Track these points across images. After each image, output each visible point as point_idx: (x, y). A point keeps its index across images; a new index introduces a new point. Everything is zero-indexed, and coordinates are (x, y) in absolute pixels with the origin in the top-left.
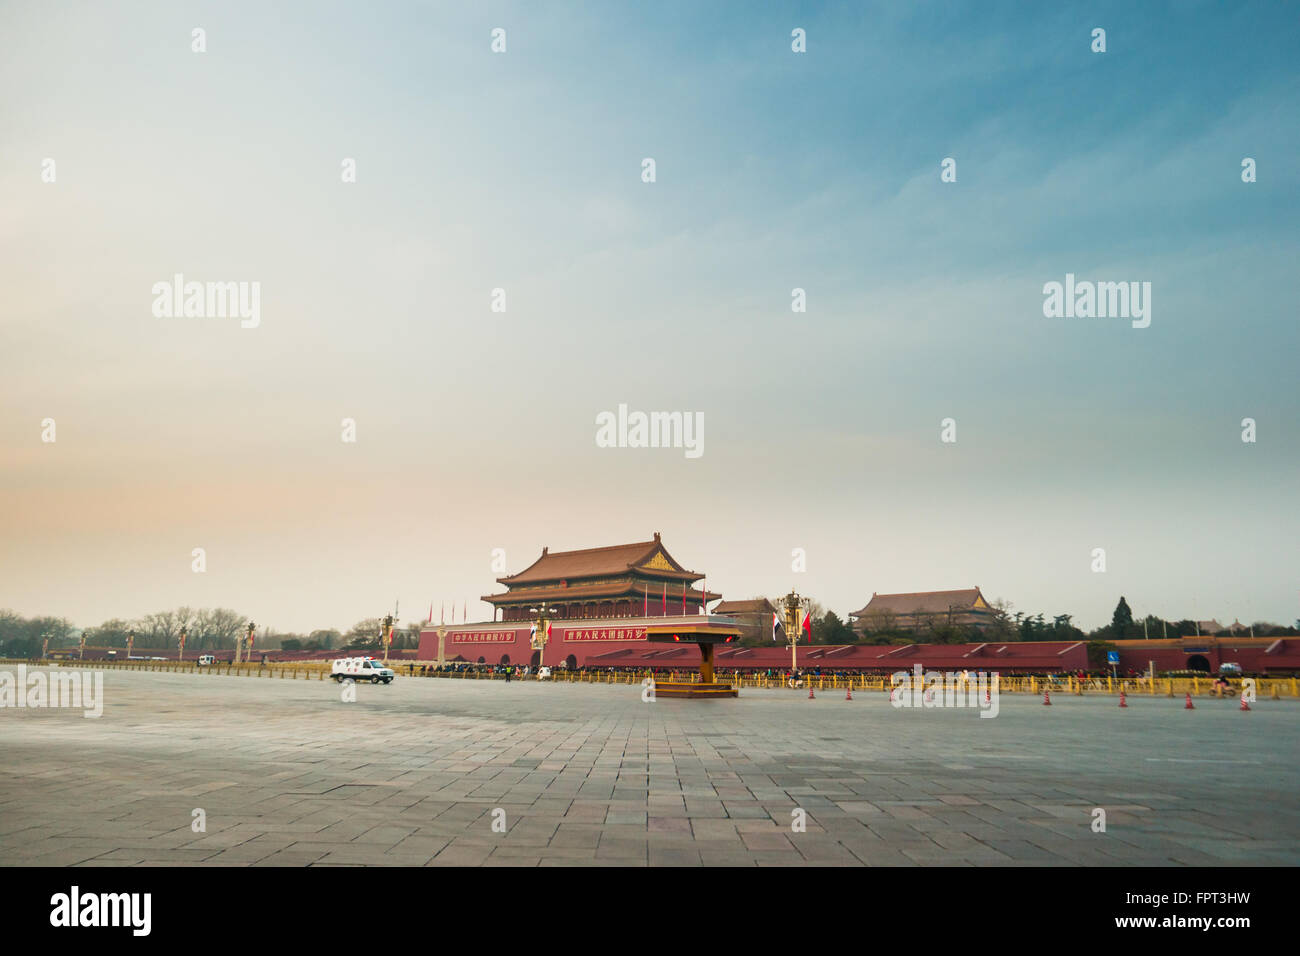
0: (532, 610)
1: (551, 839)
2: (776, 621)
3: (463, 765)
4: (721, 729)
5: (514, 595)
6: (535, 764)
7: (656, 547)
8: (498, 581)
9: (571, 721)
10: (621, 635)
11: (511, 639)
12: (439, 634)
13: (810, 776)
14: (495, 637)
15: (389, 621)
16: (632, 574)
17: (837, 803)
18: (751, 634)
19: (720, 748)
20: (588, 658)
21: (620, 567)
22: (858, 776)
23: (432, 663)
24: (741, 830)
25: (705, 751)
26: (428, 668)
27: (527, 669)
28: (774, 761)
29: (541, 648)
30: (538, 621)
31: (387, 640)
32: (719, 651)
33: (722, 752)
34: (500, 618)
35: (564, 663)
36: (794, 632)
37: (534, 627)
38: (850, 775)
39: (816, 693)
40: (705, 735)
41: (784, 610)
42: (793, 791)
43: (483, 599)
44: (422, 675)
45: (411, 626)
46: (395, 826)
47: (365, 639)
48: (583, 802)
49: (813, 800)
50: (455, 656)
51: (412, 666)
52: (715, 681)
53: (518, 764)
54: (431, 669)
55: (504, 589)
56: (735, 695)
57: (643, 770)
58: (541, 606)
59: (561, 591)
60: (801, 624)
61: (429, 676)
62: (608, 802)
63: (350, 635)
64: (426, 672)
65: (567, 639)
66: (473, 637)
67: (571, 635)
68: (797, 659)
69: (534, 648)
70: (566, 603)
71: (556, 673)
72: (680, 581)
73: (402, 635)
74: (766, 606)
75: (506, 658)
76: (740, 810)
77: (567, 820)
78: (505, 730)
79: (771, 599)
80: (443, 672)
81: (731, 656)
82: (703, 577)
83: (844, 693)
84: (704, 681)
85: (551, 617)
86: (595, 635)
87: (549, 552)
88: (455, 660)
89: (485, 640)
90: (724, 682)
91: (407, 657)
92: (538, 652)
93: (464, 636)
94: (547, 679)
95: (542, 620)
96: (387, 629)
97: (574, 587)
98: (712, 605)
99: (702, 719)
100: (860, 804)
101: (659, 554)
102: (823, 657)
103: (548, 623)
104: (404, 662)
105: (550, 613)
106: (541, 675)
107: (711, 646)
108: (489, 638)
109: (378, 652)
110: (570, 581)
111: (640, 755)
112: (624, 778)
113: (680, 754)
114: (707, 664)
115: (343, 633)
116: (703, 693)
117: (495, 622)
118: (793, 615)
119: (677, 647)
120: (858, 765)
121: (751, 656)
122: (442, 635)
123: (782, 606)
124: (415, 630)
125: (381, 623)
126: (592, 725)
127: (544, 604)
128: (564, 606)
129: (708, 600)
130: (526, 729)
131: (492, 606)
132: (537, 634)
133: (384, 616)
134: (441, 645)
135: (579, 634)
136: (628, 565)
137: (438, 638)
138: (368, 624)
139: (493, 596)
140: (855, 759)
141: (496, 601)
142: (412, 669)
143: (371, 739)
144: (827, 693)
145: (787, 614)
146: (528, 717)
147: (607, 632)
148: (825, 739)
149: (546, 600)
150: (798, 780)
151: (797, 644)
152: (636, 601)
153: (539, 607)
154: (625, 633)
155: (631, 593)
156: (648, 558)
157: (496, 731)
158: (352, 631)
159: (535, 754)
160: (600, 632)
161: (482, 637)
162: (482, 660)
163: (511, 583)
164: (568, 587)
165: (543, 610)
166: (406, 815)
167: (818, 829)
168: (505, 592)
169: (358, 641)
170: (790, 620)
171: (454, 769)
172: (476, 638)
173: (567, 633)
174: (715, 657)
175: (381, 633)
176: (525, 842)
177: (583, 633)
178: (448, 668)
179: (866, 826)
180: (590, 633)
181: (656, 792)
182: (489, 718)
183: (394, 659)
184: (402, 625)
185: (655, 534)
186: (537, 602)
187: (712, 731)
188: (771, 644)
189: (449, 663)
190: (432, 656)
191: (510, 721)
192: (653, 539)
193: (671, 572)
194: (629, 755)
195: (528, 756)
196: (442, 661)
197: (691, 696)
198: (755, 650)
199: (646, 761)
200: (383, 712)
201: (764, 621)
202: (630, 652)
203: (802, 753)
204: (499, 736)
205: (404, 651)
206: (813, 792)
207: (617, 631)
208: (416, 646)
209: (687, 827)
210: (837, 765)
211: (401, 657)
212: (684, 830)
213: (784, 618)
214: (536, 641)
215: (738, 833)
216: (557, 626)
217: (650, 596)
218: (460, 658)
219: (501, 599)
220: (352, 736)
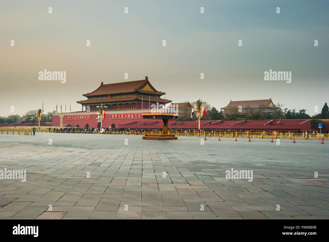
0: (97, 107)
1: (105, 191)
2: (193, 111)
3: (71, 165)
4: (171, 151)
5: (90, 101)
6: (99, 164)
7: (146, 82)
8: (84, 95)
9: (113, 148)
10: (132, 116)
11: (89, 118)
12: (60, 116)
13: (203, 168)
14: (83, 117)
15: (40, 111)
16: (137, 92)
17: (214, 178)
18: (183, 116)
19: (170, 158)
20: (120, 125)
21: (132, 90)
22: (221, 168)
23: (58, 127)
24: (177, 187)
25: (164, 159)
26: (56, 129)
27: (95, 129)
28: (190, 163)
29: (101, 121)
30: (100, 111)
31: (39, 119)
32: (170, 122)
33: (171, 159)
34: (84, 110)
35: (110, 127)
36: (200, 115)
37: (98, 113)
38: (219, 168)
39: (207, 138)
40: (164, 153)
41: (196, 107)
42: (197, 173)
43: (77, 102)
44: (54, 132)
45: (49, 113)
46: (44, 188)
47: (30, 119)
48: (117, 178)
49: (204, 177)
50: (67, 125)
51: (50, 129)
52: (169, 133)
53: (92, 164)
54: (57, 129)
55: (86, 99)
56: (176, 138)
57: (141, 166)
58: (101, 105)
59: (108, 99)
60: (202, 112)
61: (57, 132)
62: (127, 178)
63: (24, 117)
64: (56, 131)
65: (111, 117)
66: (74, 117)
67: (113, 116)
68: (200, 125)
69: (98, 121)
70: (111, 104)
71: (107, 131)
72: (155, 95)
73: (45, 117)
74: (189, 105)
75: (87, 126)
76: (177, 180)
77: (111, 184)
78: (87, 152)
79: (191, 102)
80: (62, 131)
81: (175, 124)
82: (164, 94)
83: (218, 138)
84: (164, 134)
85: (105, 109)
86: (122, 116)
87: (104, 84)
88: (67, 126)
89: (79, 118)
90: (173, 134)
91: (48, 125)
92: (100, 123)
93: (71, 117)
94: (103, 133)
95: (101, 111)
96: (39, 114)
97: (114, 97)
98: (168, 105)
99: (164, 147)
100: (221, 178)
101: (148, 85)
102: (210, 124)
103: (103, 112)
104: (47, 127)
105: (105, 108)
106: (101, 132)
107: (167, 120)
108: (80, 117)
109: (36, 124)
110: (112, 95)
111: (140, 161)
112: (133, 169)
113: (155, 160)
114: (166, 127)
115: (21, 116)
116: (164, 138)
117: (82, 111)
118: (199, 108)
119: (155, 121)
120: (222, 164)
121: (183, 124)
122: (61, 117)
123: (195, 105)
124: (50, 115)
125: (37, 112)
126: (121, 150)
127: (102, 104)
128: (110, 105)
129: (166, 103)
130: (95, 152)
131: (81, 105)
132: (99, 116)
133: (38, 109)
134: (61, 120)
135: (116, 116)
136: (135, 89)
137: (60, 118)
138: (31, 112)
139: (81, 101)
140: (221, 162)
141: (83, 103)
142: (50, 130)
143: (34, 156)
144: (212, 138)
145: (197, 108)
146: (96, 147)
147: (127, 115)
148: (210, 155)
149: (103, 103)
150: (199, 169)
151: (201, 119)
152: (138, 103)
153: (100, 106)
154: (134, 115)
155: (136, 100)
156: (143, 87)
157: (84, 153)
158: (25, 115)
159: (99, 161)
160: (124, 115)
161: (78, 117)
162: (78, 126)
163: (89, 96)
164: (111, 98)
165: (101, 106)
166: (49, 184)
167: (206, 187)
168: (87, 100)
169: (27, 119)
170: (198, 110)
171: (67, 166)
172: (75, 117)
173: (111, 115)
174: (169, 124)
175: (37, 116)
176: (95, 193)
177: (118, 115)
178: (65, 129)
179: (224, 186)
180: (120, 115)
181: (145, 174)
182: (81, 148)
183: (43, 126)
184: (45, 113)
185: (146, 77)
186: (99, 104)
187: (167, 152)
188: (191, 120)
189: (65, 127)
190: (58, 125)
191: (89, 149)
192: (145, 79)
193: (152, 92)
194: (136, 161)
195: (96, 162)
196: (62, 126)
197: (159, 139)
198: (184, 122)
199: (142, 163)
200: (39, 146)
201: (188, 111)
202: (136, 123)
203: (201, 159)
204: (85, 154)
205: (46, 123)
206: (205, 174)
207: (131, 115)
208: (51, 121)
209: (157, 187)
210: (214, 164)
211: (45, 125)
212: (156, 188)
213: (196, 110)
214: (99, 119)
215: (176, 188)
216: (107, 113)
217: (144, 101)
218: (69, 125)
219: (84, 102)
220: (27, 155)
